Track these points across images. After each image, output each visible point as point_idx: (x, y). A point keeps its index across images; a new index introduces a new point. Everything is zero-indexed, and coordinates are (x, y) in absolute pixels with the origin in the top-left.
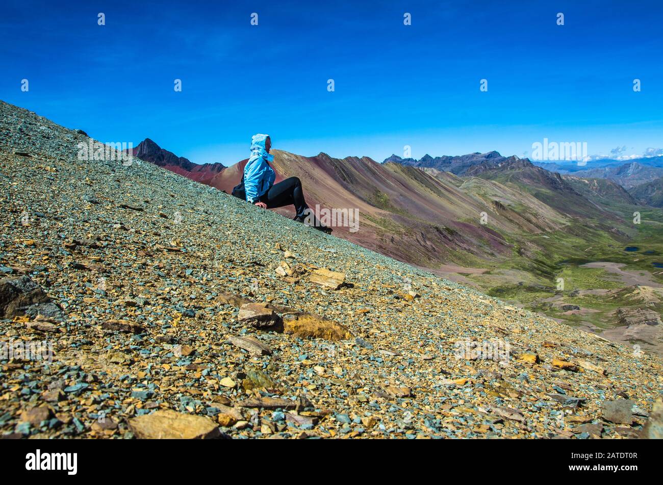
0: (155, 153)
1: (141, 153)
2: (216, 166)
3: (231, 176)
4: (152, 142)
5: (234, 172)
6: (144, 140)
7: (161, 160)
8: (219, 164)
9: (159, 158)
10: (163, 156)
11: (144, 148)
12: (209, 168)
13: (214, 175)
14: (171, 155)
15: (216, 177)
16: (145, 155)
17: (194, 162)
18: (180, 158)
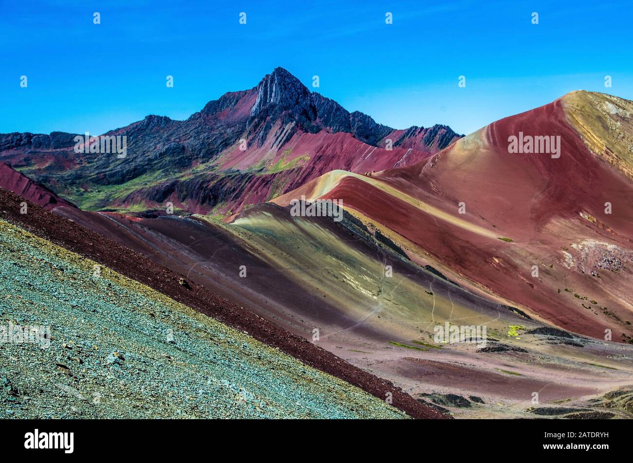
0: (297, 103)
1: (265, 102)
2: (436, 133)
3: (470, 159)
4: (289, 76)
5: (478, 148)
6: (270, 73)
7: (310, 120)
8: (444, 127)
9: (305, 113)
10: (314, 110)
11: (271, 91)
12: (419, 138)
13: (430, 154)
14: (332, 107)
15: (433, 161)
16: (273, 106)
17: (385, 124)
18: (355, 113)
